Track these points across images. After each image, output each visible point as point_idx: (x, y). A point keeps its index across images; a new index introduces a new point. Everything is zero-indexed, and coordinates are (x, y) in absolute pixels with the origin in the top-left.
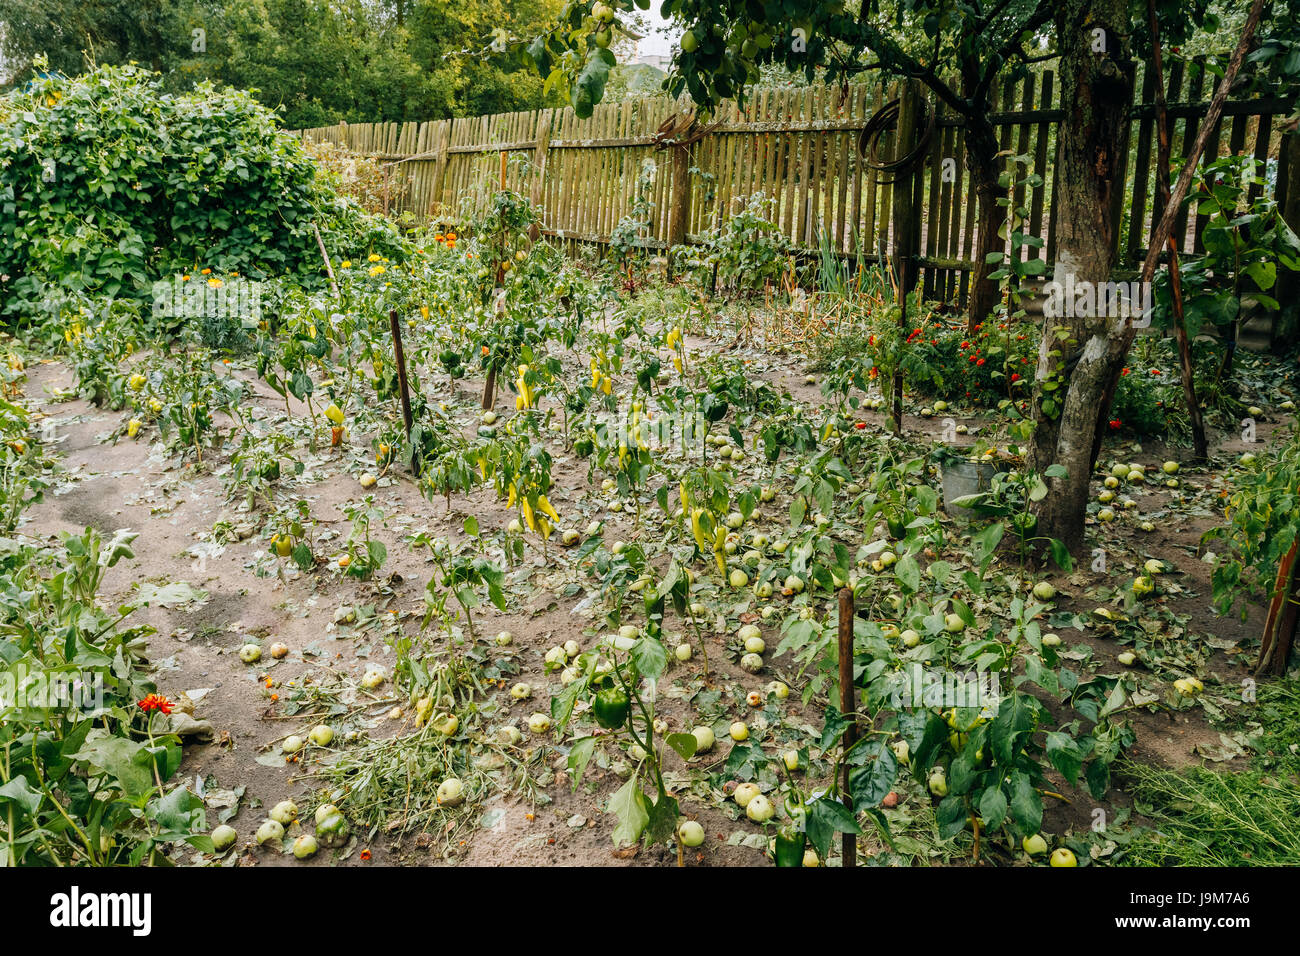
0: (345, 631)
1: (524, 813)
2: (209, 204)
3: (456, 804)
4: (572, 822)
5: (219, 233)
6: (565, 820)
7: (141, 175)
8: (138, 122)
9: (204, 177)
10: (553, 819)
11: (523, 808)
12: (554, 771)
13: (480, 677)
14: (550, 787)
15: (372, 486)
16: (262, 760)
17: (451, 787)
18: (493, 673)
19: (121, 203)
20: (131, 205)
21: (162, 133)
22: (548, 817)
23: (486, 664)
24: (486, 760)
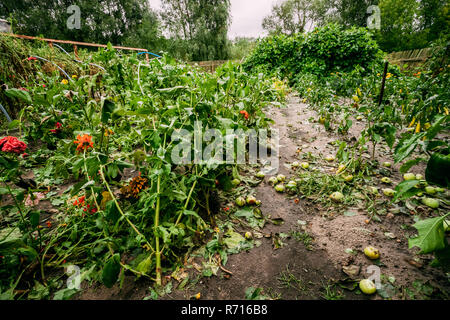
0: (330, 146)
1: (364, 219)
2: (345, 58)
3: (337, 202)
4: (387, 234)
5: (346, 67)
6: (384, 232)
7: (330, 50)
8: (334, 37)
9: (345, 51)
10: (378, 229)
11: (365, 217)
12: (388, 212)
13: (370, 170)
14: (383, 216)
15: (360, 120)
16: (285, 165)
17: (338, 195)
18: (376, 171)
19: (324, 57)
20: (326, 57)
21: (338, 40)
22: (375, 226)
23: (375, 167)
24: (358, 195)
